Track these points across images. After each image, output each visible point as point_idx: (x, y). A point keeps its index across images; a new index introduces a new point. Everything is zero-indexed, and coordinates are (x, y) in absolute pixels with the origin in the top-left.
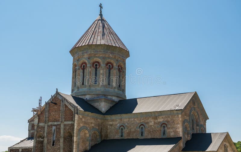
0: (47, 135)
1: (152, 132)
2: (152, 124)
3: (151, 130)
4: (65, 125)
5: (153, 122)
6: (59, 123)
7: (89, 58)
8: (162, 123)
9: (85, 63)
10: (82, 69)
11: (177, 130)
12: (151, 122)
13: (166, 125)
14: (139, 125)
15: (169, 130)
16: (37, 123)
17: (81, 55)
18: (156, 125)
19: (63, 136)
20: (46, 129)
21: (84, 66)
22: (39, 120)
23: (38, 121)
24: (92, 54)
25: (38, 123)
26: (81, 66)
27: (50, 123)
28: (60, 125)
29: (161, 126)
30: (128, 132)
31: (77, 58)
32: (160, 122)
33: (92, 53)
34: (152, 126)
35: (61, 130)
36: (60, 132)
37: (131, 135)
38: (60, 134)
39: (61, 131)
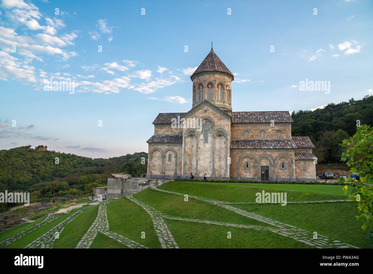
3: (270, 134)
8: (278, 130)
11: (288, 135)
12: (269, 129)
13: (281, 131)
17: (208, 77)
18: (273, 132)
32: (276, 129)
34: (270, 131)
37: (254, 137)
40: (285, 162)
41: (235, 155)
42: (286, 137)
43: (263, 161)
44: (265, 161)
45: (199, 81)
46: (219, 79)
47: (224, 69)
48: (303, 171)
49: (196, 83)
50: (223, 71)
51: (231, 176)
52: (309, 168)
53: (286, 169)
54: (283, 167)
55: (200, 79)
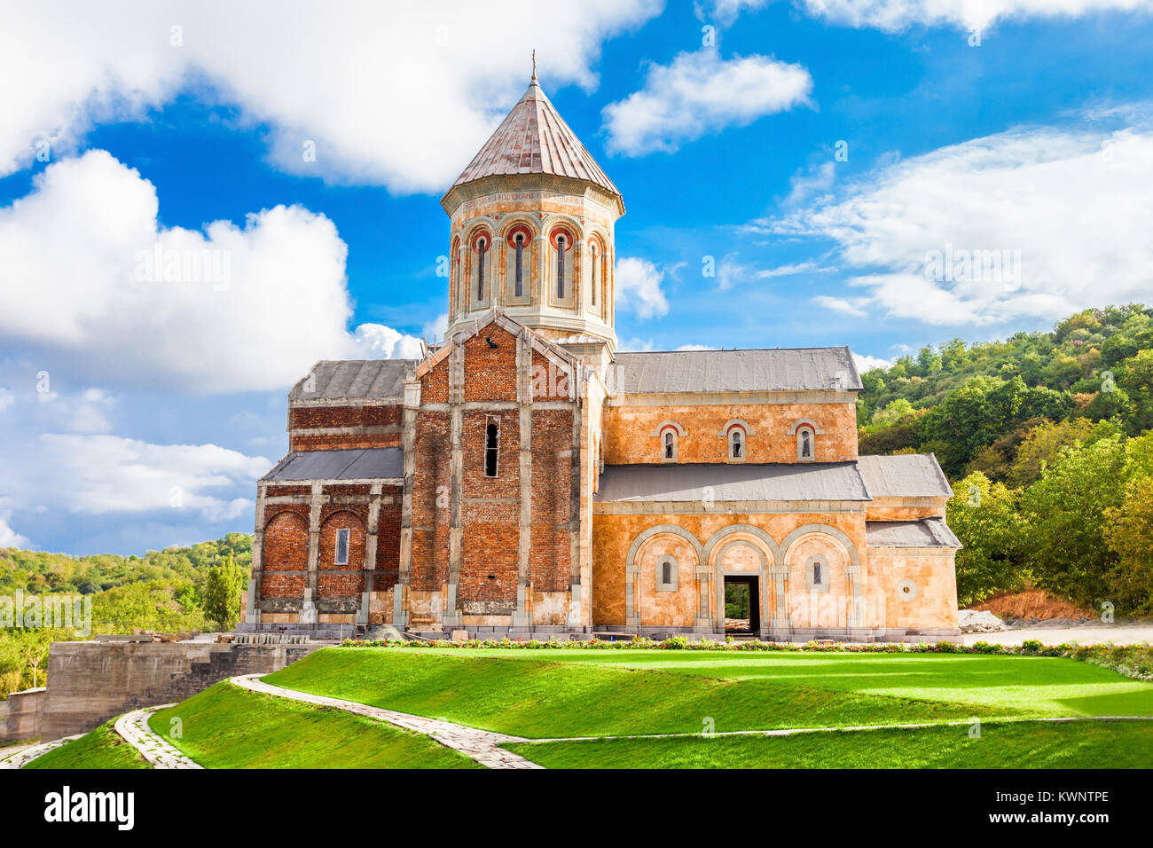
0: (461, 442)
2: (767, 423)
4: (535, 414)
5: (771, 421)
6: (512, 406)
8: (800, 422)
10: (512, 245)
12: (765, 419)
13: (813, 428)
14: (727, 426)
15: (822, 442)
16: (418, 403)
17: (511, 200)
19: (529, 448)
20: (456, 423)
21: (520, 238)
22: (422, 394)
23: (422, 397)
25: (421, 401)
26: (510, 238)
27: (473, 406)
28: (515, 413)
29: (797, 430)
30: (690, 444)
32: (793, 419)
33: (552, 200)
34: (767, 429)
35: (522, 427)
36: (519, 435)
37: (699, 454)
38: (519, 440)
39: (522, 432)
40: (827, 557)
41: (616, 528)
42: (832, 450)
43: (731, 553)
44: (741, 555)
45: (472, 216)
46: (559, 209)
47: (579, 169)
48: (903, 594)
49: (463, 226)
50: (571, 174)
51: (600, 619)
52: (927, 585)
53: (829, 587)
54: (817, 580)
55: (477, 209)
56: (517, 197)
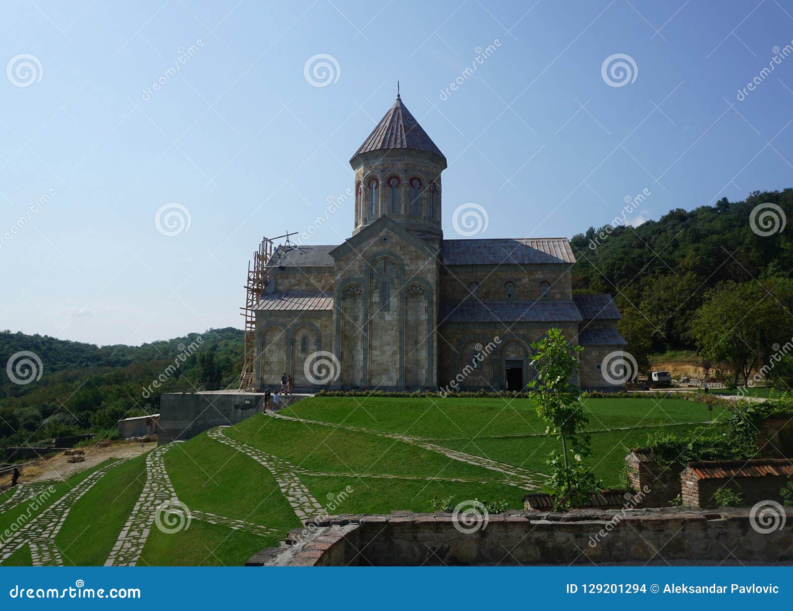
1: (527, 293)
2: (526, 280)
3: (525, 290)
5: (528, 279)
7: (406, 170)
8: (543, 280)
9: (397, 178)
11: (565, 291)
12: (524, 278)
13: (549, 283)
14: (505, 282)
15: (553, 291)
17: (389, 162)
18: (533, 284)
24: (411, 164)
29: (541, 285)
30: (485, 293)
31: (381, 167)
32: (539, 279)
33: (411, 162)
34: (526, 283)
37: (490, 297)
41: (450, 336)
43: (509, 349)
44: (514, 349)
45: (368, 170)
46: (415, 166)
47: (425, 145)
48: (596, 369)
49: (363, 176)
50: (422, 148)
55: (371, 167)
56: (393, 160)
